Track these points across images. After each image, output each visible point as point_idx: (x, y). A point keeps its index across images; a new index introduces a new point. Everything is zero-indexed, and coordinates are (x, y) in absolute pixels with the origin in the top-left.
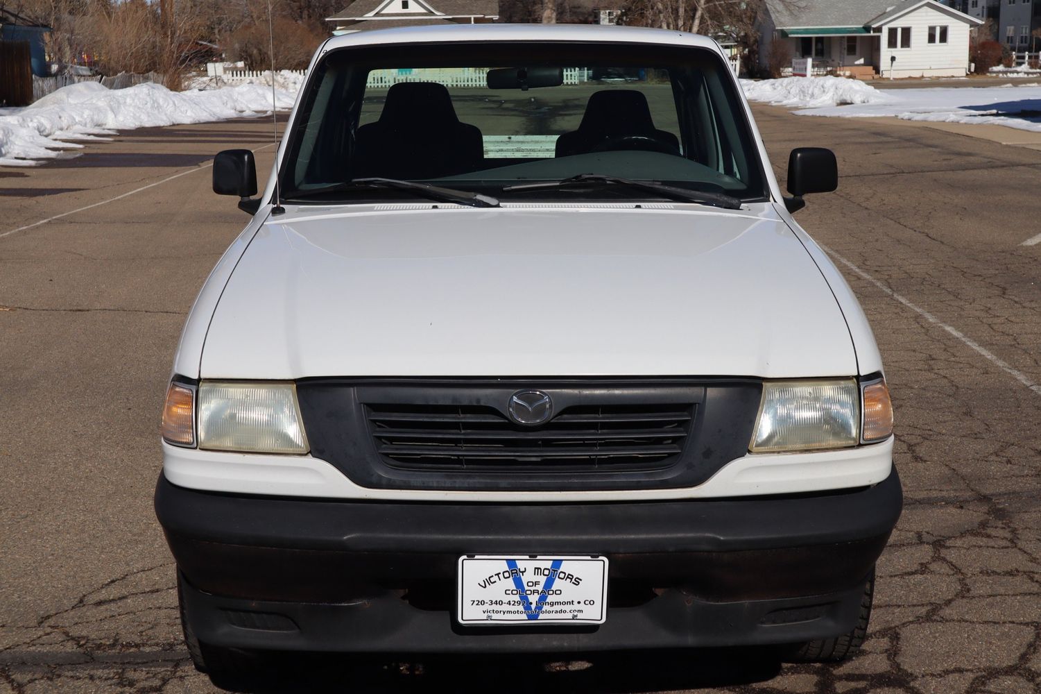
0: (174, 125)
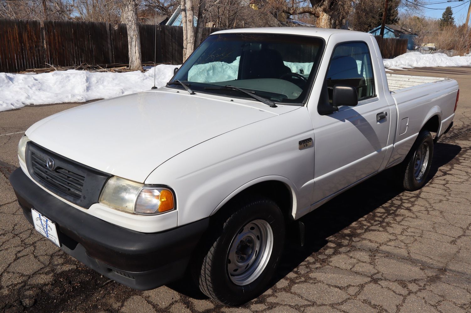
0: (438, 67)
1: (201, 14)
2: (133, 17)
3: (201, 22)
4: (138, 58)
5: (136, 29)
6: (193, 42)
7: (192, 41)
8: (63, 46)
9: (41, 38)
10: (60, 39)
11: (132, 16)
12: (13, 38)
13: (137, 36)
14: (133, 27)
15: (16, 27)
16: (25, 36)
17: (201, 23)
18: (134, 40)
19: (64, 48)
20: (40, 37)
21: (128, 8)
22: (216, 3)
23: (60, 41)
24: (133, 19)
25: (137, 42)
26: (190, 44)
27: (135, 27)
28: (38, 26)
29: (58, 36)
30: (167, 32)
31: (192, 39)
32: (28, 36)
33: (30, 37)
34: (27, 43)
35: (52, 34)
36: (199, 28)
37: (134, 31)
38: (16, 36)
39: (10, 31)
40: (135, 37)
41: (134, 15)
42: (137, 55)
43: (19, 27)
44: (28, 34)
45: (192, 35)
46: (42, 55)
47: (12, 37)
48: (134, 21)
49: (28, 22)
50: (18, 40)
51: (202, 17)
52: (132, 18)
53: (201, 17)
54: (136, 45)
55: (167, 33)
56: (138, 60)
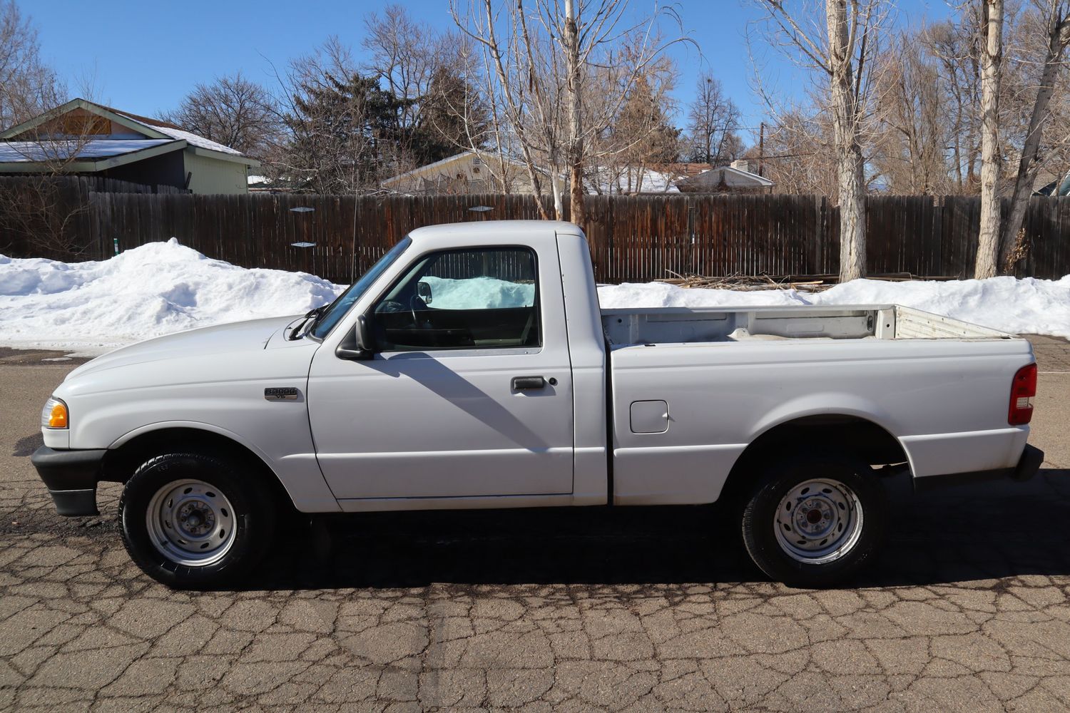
1: (1025, 168)
2: (851, 184)
3: (1022, 187)
4: (855, 265)
5: (855, 206)
6: (994, 232)
7: (991, 231)
8: (725, 239)
9: (688, 226)
10: (721, 228)
11: (848, 180)
12: (642, 227)
13: (855, 220)
14: (849, 204)
15: (648, 208)
16: (661, 224)
17: (1024, 189)
18: (849, 228)
19: (726, 244)
20: (685, 225)
21: (843, 165)
22: (1066, 141)
23: (720, 231)
24: (850, 187)
25: (854, 232)
26: (987, 236)
27: (854, 202)
28: (685, 206)
29: (718, 222)
30: (956, 210)
31: (991, 225)
32: (666, 224)
33: (669, 224)
34: (663, 235)
35: (707, 218)
36: (1017, 199)
37: (851, 211)
38: (647, 224)
39: (638, 217)
40: (851, 222)
41: (853, 179)
42: (854, 258)
43: (653, 209)
44: (666, 220)
45: (993, 215)
46: (686, 256)
47: (640, 226)
48: (851, 192)
49: (668, 200)
50: (649, 231)
51: (1026, 176)
52: (849, 184)
53: (1023, 174)
54: (853, 238)
55: (959, 212)
56: (853, 268)
